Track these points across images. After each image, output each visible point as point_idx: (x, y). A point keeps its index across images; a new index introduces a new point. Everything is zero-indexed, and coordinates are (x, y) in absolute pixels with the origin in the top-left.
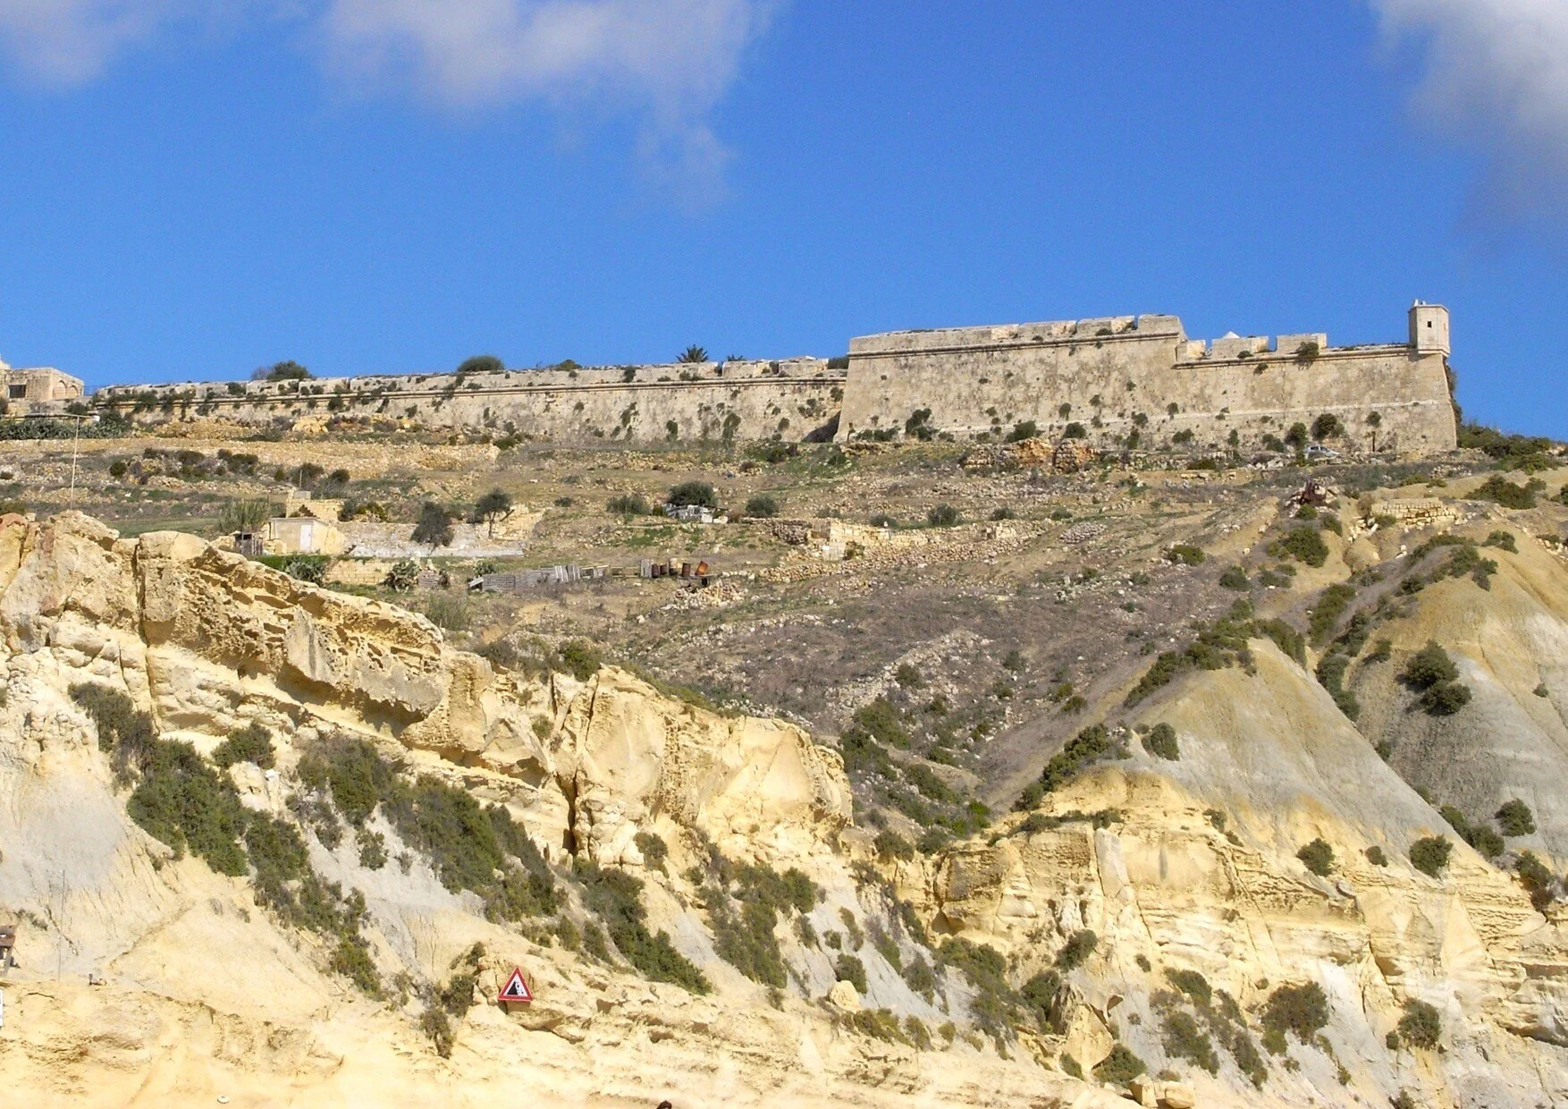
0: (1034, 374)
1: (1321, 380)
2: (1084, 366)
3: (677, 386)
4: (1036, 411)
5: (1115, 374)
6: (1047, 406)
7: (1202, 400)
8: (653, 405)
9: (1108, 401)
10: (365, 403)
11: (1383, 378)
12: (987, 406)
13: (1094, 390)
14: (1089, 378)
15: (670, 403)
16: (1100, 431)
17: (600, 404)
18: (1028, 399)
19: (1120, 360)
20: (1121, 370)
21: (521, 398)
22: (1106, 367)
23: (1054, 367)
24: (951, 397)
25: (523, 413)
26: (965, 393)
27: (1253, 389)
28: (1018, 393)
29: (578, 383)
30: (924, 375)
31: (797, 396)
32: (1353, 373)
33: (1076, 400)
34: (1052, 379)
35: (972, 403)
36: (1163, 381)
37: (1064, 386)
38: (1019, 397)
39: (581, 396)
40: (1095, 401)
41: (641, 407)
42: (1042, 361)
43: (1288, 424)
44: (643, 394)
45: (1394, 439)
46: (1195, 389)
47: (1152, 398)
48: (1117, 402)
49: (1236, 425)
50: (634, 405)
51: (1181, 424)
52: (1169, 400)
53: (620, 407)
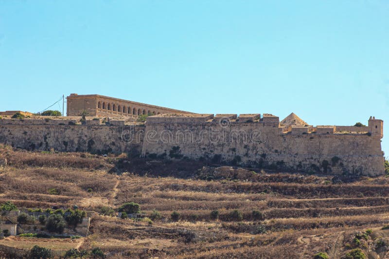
4: (222, 150)
6: (226, 149)
8: (57, 134)
9: (251, 148)
12: (202, 147)
15: (65, 134)
16: (248, 159)
18: (219, 145)
27: (308, 147)
33: (238, 146)
35: (196, 146)
36: (273, 142)
39: (26, 129)
40: (246, 147)
41: (52, 134)
43: (321, 161)
45: (361, 169)
46: (285, 145)
47: (268, 147)
48: (254, 148)
49: (301, 160)
50: (48, 134)
51: (280, 159)
52: (275, 148)
53: (43, 134)
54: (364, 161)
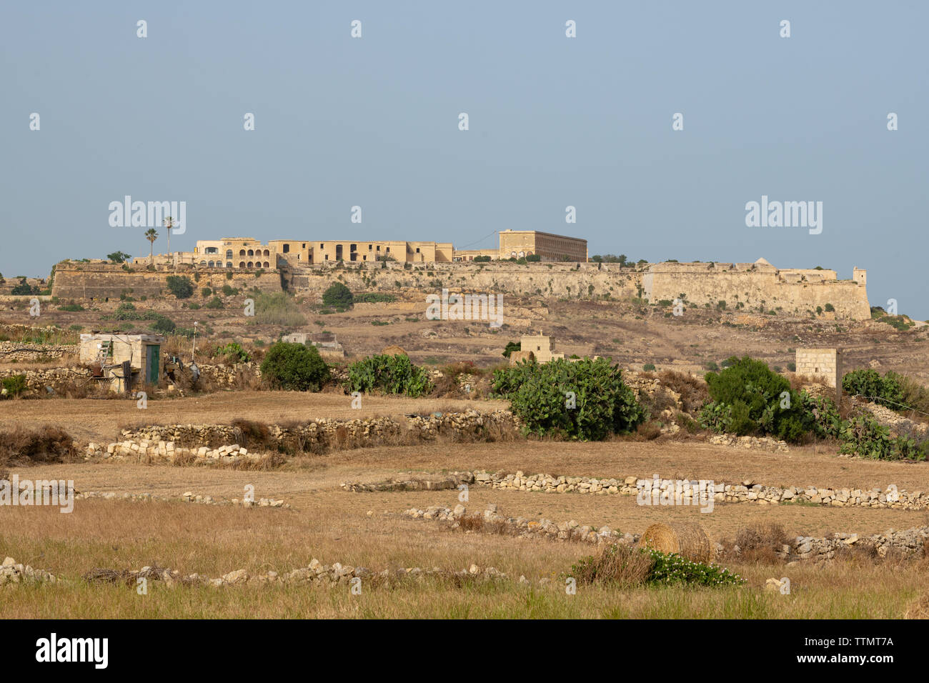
0: (724, 284)
1: (825, 292)
2: (741, 282)
3: (568, 274)
4: (725, 297)
5: (753, 286)
6: (729, 295)
7: (784, 297)
8: (559, 280)
9: (751, 295)
10: (443, 274)
11: (846, 292)
12: (707, 294)
13: (746, 290)
14: (744, 286)
15: (566, 279)
16: (750, 305)
17: (538, 278)
18: (722, 292)
19: (754, 281)
20: (755, 284)
21: (506, 275)
22: (750, 283)
23: (731, 281)
24: (693, 290)
25: (508, 281)
26: (699, 289)
27: (802, 294)
28: (718, 290)
29: (529, 270)
30: (682, 281)
31: (615, 279)
32: (836, 290)
33: (739, 293)
34: (730, 286)
35: (701, 293)
36: (770, 289)
37: (735, 288)
38: (719, 291)
39: (531, 275)
40: (747, 294)
41: (555, 280)
42: (726, 279)
43: (816, 307)
44: (555, 276)
45: (850, 314)
46: (781, 292)
47: (767, 295)
48: (754, 295)
49: (797, 306)
50: (552, 280)
51: (778, 304)
52: (773, 295)
53: (547, 280)
54: (853, 306)
